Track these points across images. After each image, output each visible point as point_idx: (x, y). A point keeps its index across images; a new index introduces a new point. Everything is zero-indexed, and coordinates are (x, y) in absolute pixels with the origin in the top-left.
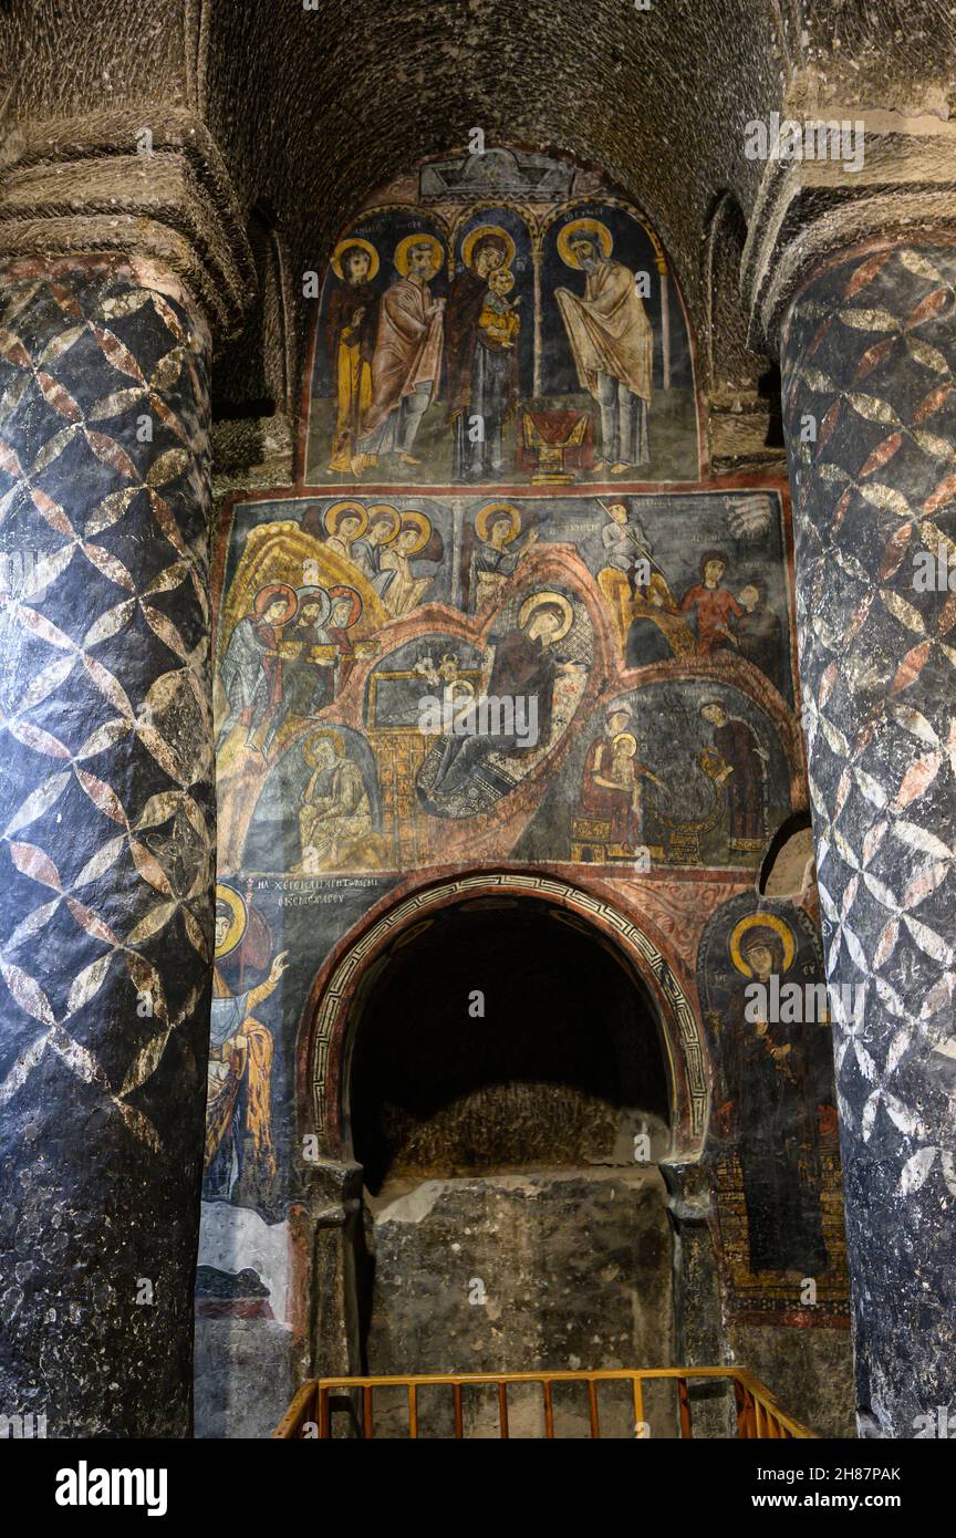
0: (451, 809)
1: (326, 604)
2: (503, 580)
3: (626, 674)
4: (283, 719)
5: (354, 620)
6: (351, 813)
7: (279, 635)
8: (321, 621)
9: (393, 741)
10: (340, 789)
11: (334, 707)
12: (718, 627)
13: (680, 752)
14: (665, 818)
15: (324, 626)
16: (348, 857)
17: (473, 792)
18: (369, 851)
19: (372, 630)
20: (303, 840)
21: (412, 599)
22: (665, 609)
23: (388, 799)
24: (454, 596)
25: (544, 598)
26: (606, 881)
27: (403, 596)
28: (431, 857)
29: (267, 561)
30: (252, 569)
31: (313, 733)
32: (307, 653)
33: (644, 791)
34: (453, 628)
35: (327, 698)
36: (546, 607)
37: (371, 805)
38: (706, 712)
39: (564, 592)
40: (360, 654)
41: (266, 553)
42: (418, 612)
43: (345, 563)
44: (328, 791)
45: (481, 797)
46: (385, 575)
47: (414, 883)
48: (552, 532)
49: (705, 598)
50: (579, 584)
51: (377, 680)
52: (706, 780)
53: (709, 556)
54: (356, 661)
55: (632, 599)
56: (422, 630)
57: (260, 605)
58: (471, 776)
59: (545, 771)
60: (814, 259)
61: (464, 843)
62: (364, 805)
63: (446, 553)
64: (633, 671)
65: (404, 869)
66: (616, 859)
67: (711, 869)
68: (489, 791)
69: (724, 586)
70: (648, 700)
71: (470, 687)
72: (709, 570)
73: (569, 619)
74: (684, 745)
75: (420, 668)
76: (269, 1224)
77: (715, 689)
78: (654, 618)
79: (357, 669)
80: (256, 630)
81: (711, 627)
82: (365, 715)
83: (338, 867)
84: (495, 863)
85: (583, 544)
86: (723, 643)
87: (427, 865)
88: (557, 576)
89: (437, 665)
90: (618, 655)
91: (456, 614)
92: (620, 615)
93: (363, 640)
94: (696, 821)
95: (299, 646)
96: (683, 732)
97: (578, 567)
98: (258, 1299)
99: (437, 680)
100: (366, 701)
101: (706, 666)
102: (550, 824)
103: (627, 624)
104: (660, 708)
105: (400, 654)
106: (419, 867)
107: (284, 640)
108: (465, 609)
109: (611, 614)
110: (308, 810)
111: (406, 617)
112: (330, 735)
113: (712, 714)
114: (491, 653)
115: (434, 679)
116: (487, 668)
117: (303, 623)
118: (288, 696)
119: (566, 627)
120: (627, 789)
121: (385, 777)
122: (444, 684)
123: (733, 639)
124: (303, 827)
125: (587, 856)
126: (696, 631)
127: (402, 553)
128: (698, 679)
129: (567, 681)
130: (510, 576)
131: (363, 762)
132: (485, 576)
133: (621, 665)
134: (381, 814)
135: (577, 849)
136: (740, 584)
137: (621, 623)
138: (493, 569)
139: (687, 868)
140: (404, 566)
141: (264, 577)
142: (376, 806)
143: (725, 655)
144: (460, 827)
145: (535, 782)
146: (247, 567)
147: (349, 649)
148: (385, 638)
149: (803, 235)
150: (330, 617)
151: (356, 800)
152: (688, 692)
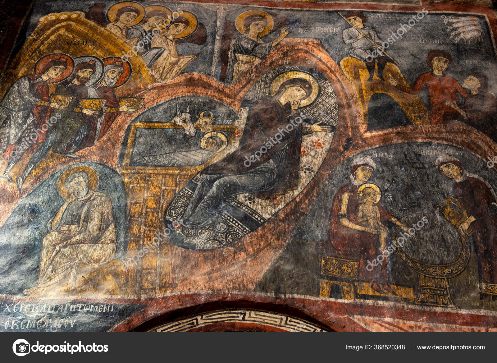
0: (198, 241)
1: (99, 69)
2: (257, 61)
3: (368, 135)
4: (43, 156)
5: (121, 81)
6: (95, 240)
7: (52, 90)
8: (92, 81)
9: (146, 179)
10: (88, 218)
11: (93, 148)
12: (447, 104)
13: (422, 201)
14: (412, 261)
15: (95, 84)
16: (86, 282)
17: (221, 227)
18: (110, 278)
19: (138, 90)
20: (42, 265)
21: (176, 69)
22: (400, 88)
23: (135, 229)
24: (213, 69)
25: (293, 75)
26: (356, 318)
27: (168, 66)
28: (173, 286)
29: (53, 37)
30: (39, 42)
31: (70, 169)
32: (76, 103)
33: (390, 235)
34: (210, 93)
35: (88, 140)
36: (293, 82)
37: (117, 235)
38: (443, 168)
39: (311, 72)
40: (123, 108)
41: (53, 32)
42: (181, 79)
43: (121, 41)
44: (75, 219)
45: (229, 231)
46: (155, 51)
47: (152, 312)
48: (300, 31)
49: (434, 82)
50: (323, 67)
51: (137, 128)
52: (449, 227)
53: (433, 54)
54: (119, 113)
55: (371, 79)
56: (182, 92)
57: (41, 67)
58: (220, 213)
59: (293, 212)
61: (209, 274)
62: (109, 234)
63: (209, 40)
64: (374, 133)
65: (144, 297)
66: (365, 297)
67: (464, 312)
68: (237, 227)
69: (449, 75)
70: (389, 156)
71: (224, 138)
72: (435, 63)
73: (315, 91)
74: (427, 196)
75: (178, 121)
77: (451, 151)
78: (391, 94)
79: (120, 119)
80: (32, 86)
81: (442, 103)
82: (122, 156)
83: (74, 291)
84: (240, 295)
85: (327, 40)
87: (168, 294)
88: (305, 60)
89: (194, 119)
90: (360, 120)
91: (214, 82)
92: (360, 91)
93: (128, 97)
94: (442, 264)
95: (69, 100)
96: (424, 185)
97: (323, 55)
99: (192, 131)
100: (125, 144)
101: (440, 132)
102: (298, 260)
103: (367, 97)
104: (401, 164)
105: (161, 108)
106: (159, 295)
107: (57, 93)
108: (223, 79)
109: (353, 89)
110: (53, 236)
111: (169, 82)
112: (85, 171)
113: (453, 171)
114: (244, 114)
115: (190, 129)
116: (241, 124)
117: (76, 82)
118: (51, 138)
119: (313, 97)
120: (374, 232)
121: (136, 209)
122: (199, 135)
123: (462, 113)
124: (44, 252)
125: (335, 292)
126: (429, 106)
127: (171, 38)
128: (435, 142)
129: (314, 138)
130: (264, 58)
131: (115, 195)
132: (241, 57)
133: (363, 128)
134: (126, 244)
135: (325, 285)
136: (464, 74)
137: (362, 96)
138: (248, 52)
139: (439, 310)
140: (172, 47)
141: (48, 48)
142: (122, 235)
143: (456, 124)
144: (206, 258)
145: (283, 221)
146: (35, 40)
147: (115, 102)
148: (148, 96)
150: (101, 79)
151: (102, 229)
152: (425, 152)
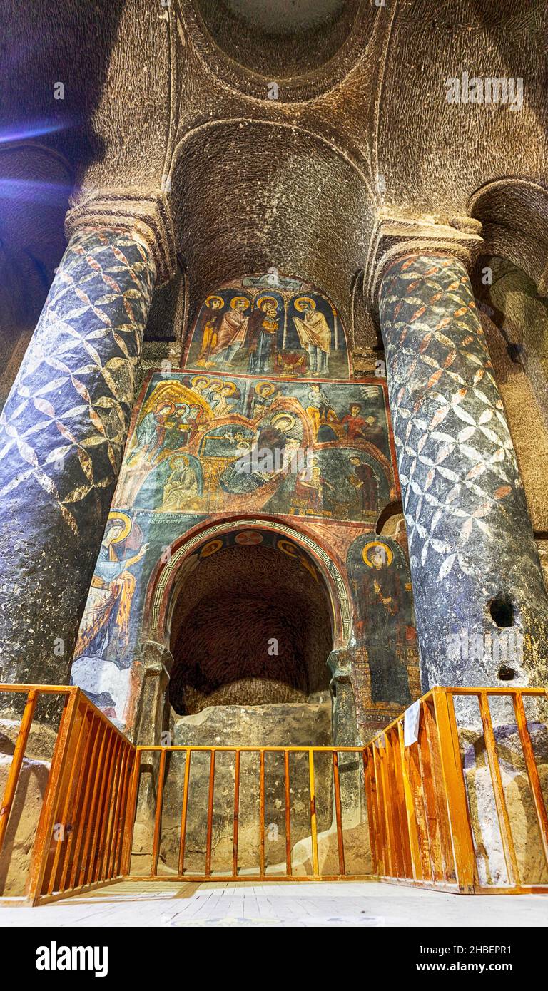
0: (235, 490)
1: (188, 410)
2: (265, 408)
3: (317, 444)
4: (162, 450)
5: (199, 416)
6: (188, 488)
7: (165, 419)
8: (185, 416)
9: (211, 462)
10: (184, 479)
11: (186, 447)
12: (357, 430)
13: (340, 475)
14: (333, 500)
15: (186, 418)
16: (184, 506)
17: (246, 484)
18: (195, 504)
19: (207, 421)
20: (164, 498)
21: (226, 411)
22: (334, 422)
23: (206, 484)
24: (244, 411)
25: (282, 415)
26: (305, 523)
27: (222, 410)
28: (224, 508)
29: (164, 393)
30: (157, 395)
31: (175, 457)
32: (177, 426)
33: (323, 489)
34: (242, 423)
35: (184, 444)
36: (283, 418)
37: (198, 486)
38: (352, 460)
39: (292, 414)
40: (200, 429)
41: (164, 390)
42: (228, 416)
43: (198, 396)
44: (179, 479)
45: (249, 486)
46: (215, 402)
47: (214, 519)
48: (288, 393)
49: (352, 419)
50: (298, 411)
51: (206, 439)
52: (351, 486)
53: (353, 405)
54: (198, 432)
55: (320, 418)
56: (228, 422)
57: (159, 408)
58: (246, 478)
59: (279, 478)
60: (389, 262)
61: (240, 504)
62: (195, 485)
63: (242, 397)
64: (320, 444)
65: (210, 513)
66: (310, 515)
67: (354, 522)
68: (253, 484)
69: (360, 416)
70: (326, 454)
71: (248, 445)
72: (353, 410)
73: (293, 423)
74: (342, 472)
75: (227, 436)
76: (120, 669)
77: (356, 452)
78: (330, 425)
80: (155, 417)
81: (355, 429)
82: (200, 451)
83: (179, 509)
84: (254, 513)
85: (300, 398)
86: (360, 435)
87: (221, 511)
88: (289, 408)
89: (234, 436)
90: (314, 437)
91: (244, 418)
92: (315, 423)
93: (202, 424)
94: (347, 502)
95: (174, 424)
96: (342, 468)
97: (298, 405)
98: (109, 707)
99: (233, 441)
100: (201, 446)
101: (352, 443)
102: (280, 499)
103: (318, 426)
104: (332, 458)
105: (218, 430)
106: (217, 512)
107: (167, 421)
108: (248, 416)
109: (311, 422)
110: (169, 486)
111: (222, 417)
112: (182, 457)
113: (355, 461)
114: (258, 433)
115: (232, 440)
116: (256, 438)
117: (176, 416)
118: (166, 442)
119: (292, 426)
120: (316, 488)
121: (206, 475)
122: (236, 443)
123: (364, 435)
124: (165, 492)
125: (296, 513)
126: (348, 431)
127: (223, 395)
128: (349, 448)
130: (269, 406)
131: (196, 469)
132: (258, 406)
133: (315, 441)
134: (202, 490)
135: (292, 510)
136: (367, 416)
137: (315, 426)
138: (261, 403)
139: (343, 521)
140: (224, 399)
141: (162, 398)
142: (200, 487)
143: (360, 440)
144: (239, 497)
145: (274, 482)
146: (155, 394)
147: (196, 426)
148: (212, 424)
149: (385, 255)
150: (189, 415)
151: (191, 484)
152: (344, 452)
